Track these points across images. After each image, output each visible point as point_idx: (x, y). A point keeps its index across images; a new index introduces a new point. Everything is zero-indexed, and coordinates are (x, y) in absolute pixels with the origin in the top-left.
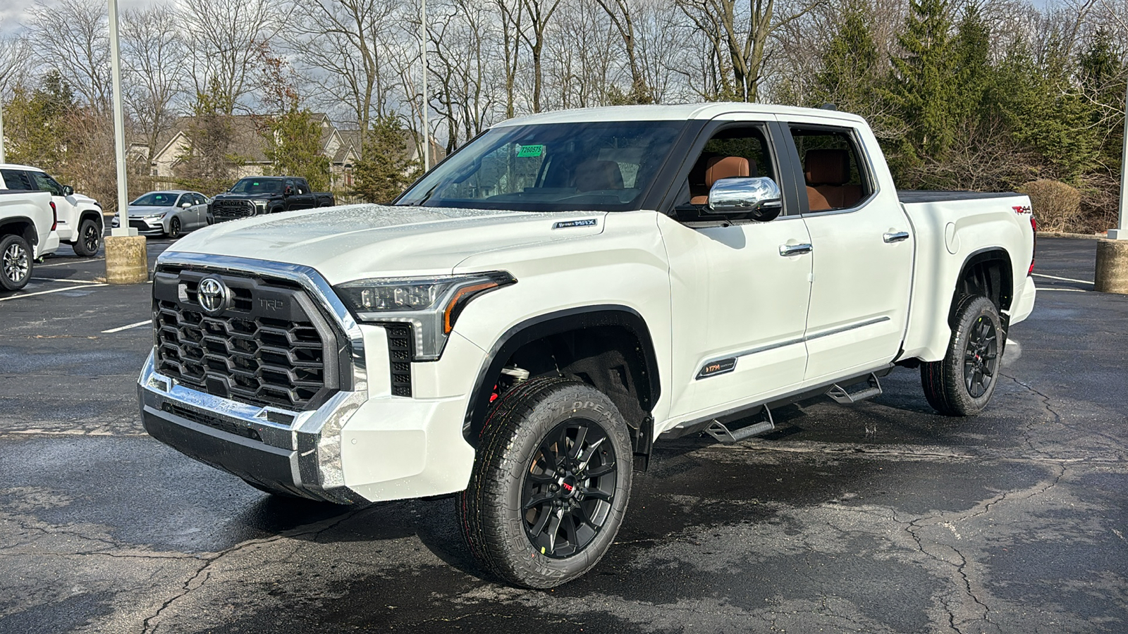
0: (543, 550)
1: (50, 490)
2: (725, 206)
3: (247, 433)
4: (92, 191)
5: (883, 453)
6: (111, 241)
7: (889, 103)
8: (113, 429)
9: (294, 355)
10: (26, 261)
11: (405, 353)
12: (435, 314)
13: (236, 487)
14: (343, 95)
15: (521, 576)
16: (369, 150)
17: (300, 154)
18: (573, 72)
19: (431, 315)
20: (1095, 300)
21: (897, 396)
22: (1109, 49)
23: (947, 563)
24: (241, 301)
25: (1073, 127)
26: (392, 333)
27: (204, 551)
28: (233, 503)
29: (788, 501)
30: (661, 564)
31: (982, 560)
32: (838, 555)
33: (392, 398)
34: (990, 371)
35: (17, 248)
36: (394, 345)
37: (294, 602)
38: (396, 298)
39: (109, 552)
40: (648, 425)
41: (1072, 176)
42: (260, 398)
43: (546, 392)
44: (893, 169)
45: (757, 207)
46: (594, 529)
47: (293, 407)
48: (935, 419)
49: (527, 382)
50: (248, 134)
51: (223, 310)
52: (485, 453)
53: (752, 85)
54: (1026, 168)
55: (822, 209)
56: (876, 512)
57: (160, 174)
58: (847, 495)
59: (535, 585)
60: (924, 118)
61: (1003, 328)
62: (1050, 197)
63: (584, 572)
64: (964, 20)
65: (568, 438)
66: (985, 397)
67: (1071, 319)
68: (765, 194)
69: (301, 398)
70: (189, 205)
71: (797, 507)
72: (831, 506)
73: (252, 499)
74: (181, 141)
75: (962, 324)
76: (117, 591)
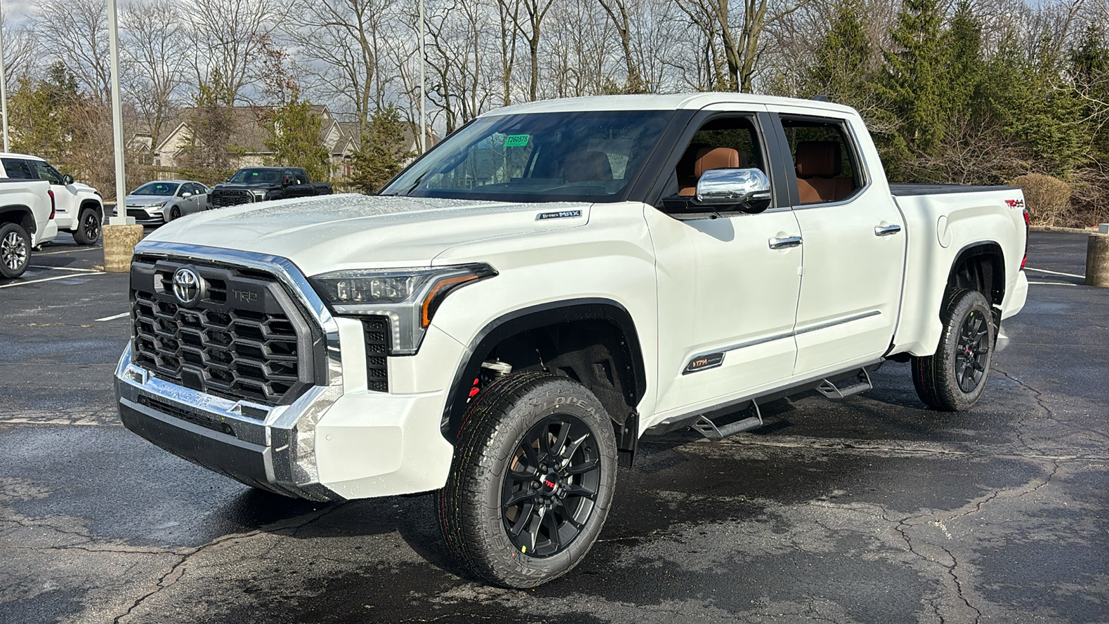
0: (524, 549)
1: (30, 481)
2: (714, 197)
3: (221, 427)
4: (95, 180)
5: (873, 448)
6: (109, 230)
7: (881, 98)
8: (99, 419)
9: (269, 348)
10: (24, 249)
11: (381, 347)
12: (412, 308)
13: (218, 479)
14: (343, 86)
15: (501, 576)
16: (368, 142)
17: (300, 145)
18: (569, 65)
19: (409, 308)
20: (1086, 294)
21: (888, 390)
22: (1100, 45)
23: (937, 564)
24: (215, 292)
25: (1063, 122)
26: (368, 326)
27: (181, 546)
28: (213, 496)
29: (777, 499)
30: (645, 564)
31: (973, 562)
32: (826, 555)
33: (369, 393)
34: (981, 366)
35: (15, 236)
36: (370, 338)
37: (269, 600)
38: (372, 290)
39: (84, 546)
40: (633, 421)
41: (1063, 170)
42: (235, 392)
43: (527, 387)
44: (885, 163)
45: (746, 199)
46: (576, 527)
47: (267, 401)
48: (926, 414)
49: (509, 377)
50: (249, 125)
51: (198, 301)
52: (464, 450)
53: (746, 79)
54: (1016, 162)
55: (812, 201)
56: (865, 510)
57: (163, 164)
58: (836, 492)
59: (515, 584)
60: (916, 112)
61: (994, 322)
62: (1041, 191)
63: (566, 572)
64: (956, 15)
65: (550, 434)
66: (976, 393)
67: (1062, 313)
68: (754, 186)
69: (276, 392)
70: (189, 194)
71: (786, 504)
72: (820, 503)
73: (233, 492)
74: (183, 132)
75: (953, 318)
76: (90, 588)
